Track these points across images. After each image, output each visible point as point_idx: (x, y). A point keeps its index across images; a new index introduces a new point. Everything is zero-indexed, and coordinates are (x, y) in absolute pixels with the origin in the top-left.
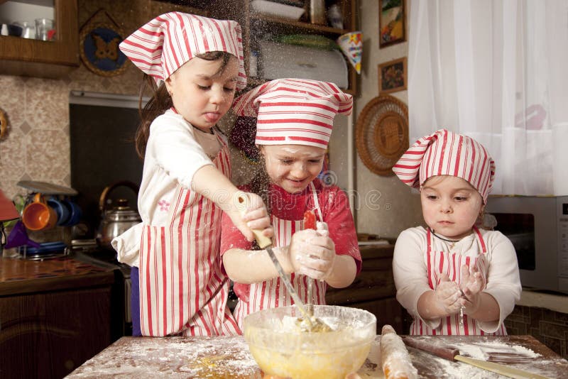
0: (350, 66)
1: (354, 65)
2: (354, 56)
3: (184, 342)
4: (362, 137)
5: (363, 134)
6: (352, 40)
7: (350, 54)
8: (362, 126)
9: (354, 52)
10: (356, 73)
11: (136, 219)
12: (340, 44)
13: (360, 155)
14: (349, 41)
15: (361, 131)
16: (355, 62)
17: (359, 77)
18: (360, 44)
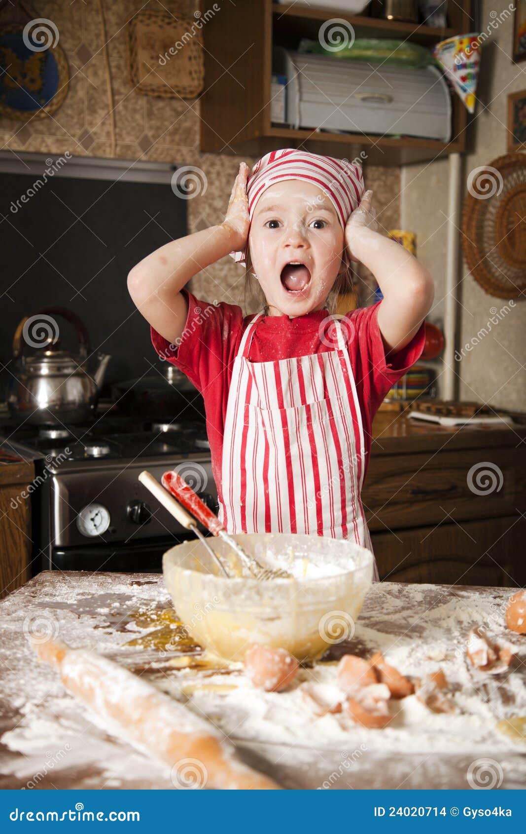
0: (455, 100)
1: (463, 95)
2: (464, 79)
3: (139, 584)
4: (473, 230)
5: (474, 223)
6: (461, 51)
7: (456, 77)
8: (473, 210)
9: (463, 72)
10: (467, 111)
11: (74, 372)
12: (438, 56)
13: (468, 263)
14: (454, 51)
15: (470, 219)
16: (465, 91)
17: (471, 119)
18: (474, 58)
